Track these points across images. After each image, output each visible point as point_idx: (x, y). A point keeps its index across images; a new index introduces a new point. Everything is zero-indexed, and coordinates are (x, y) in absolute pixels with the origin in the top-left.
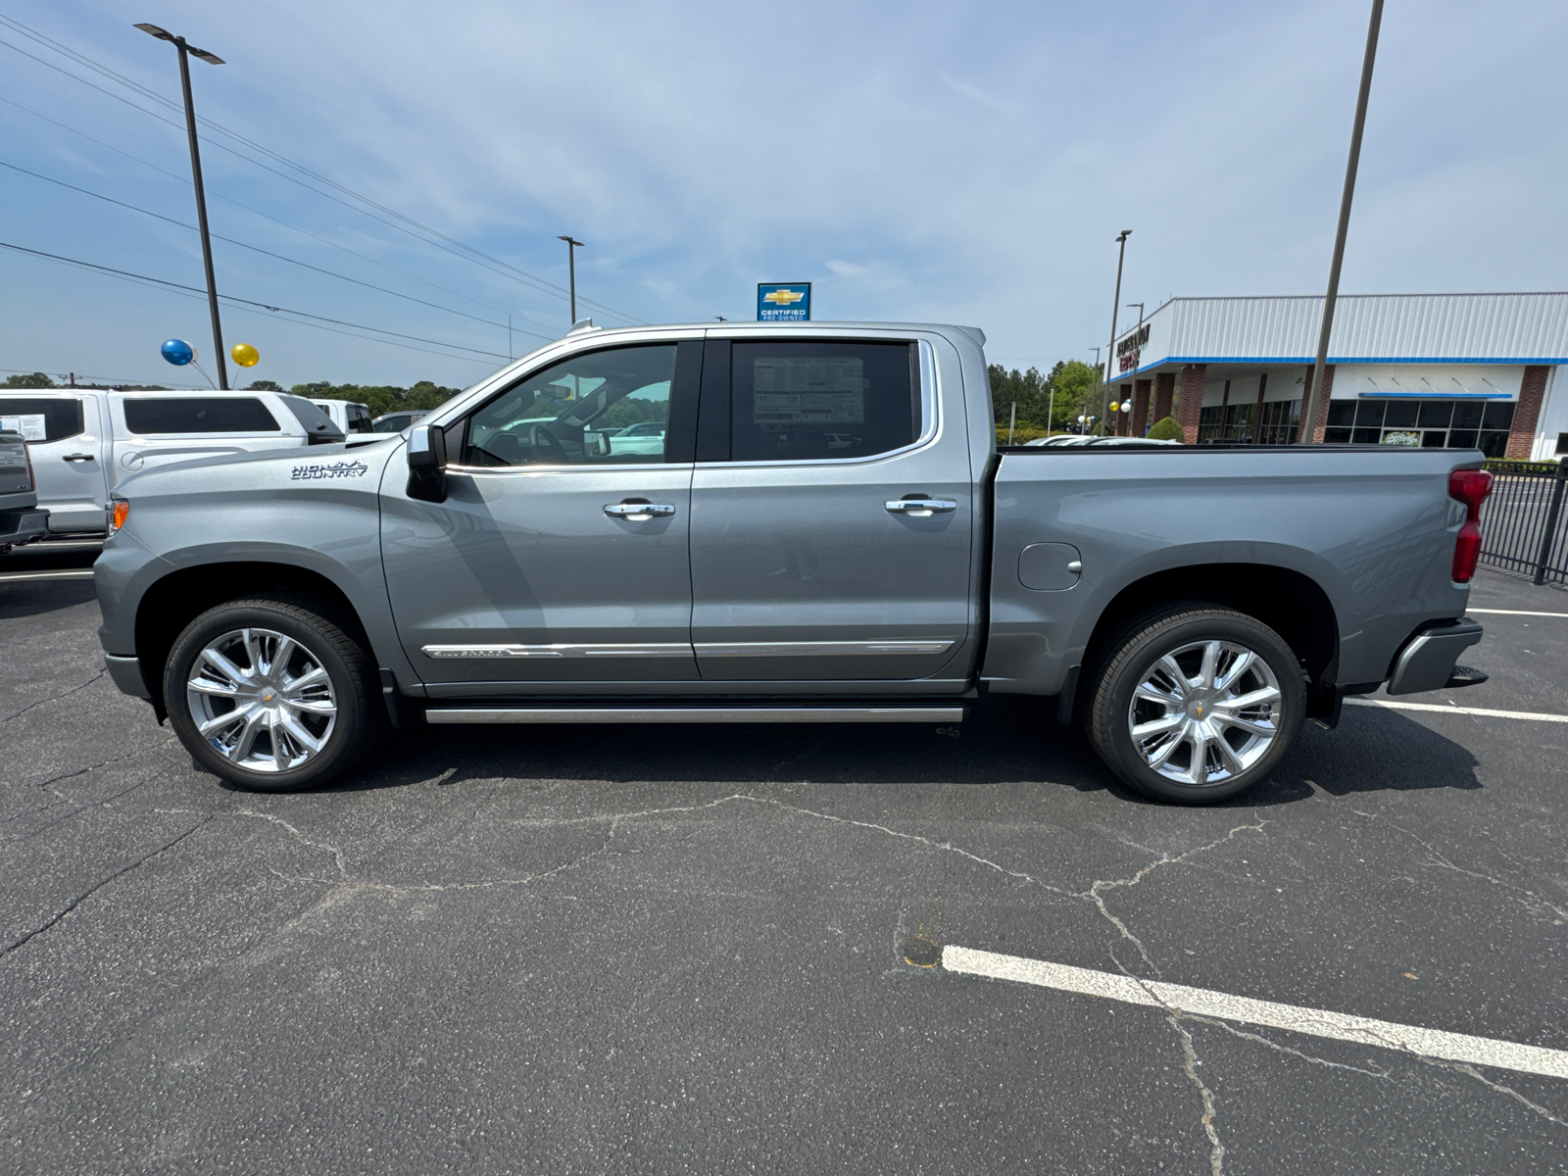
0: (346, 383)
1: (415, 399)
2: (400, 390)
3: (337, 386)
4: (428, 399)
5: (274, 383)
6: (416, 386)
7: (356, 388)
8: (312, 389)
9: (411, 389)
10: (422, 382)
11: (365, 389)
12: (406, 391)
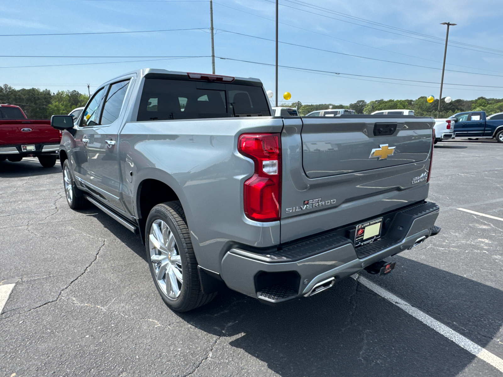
0: (390, 99)
1: (417, 104)
2: (411, 101)
3: (386, 101)
4: (423, 104)
5: (364, 101)
6: (419, 99)
7: (393, 101)
8: (377, 102)
9: (416, 100)
10: (421, 97)
11: (398, 101)
12: (414, 101)
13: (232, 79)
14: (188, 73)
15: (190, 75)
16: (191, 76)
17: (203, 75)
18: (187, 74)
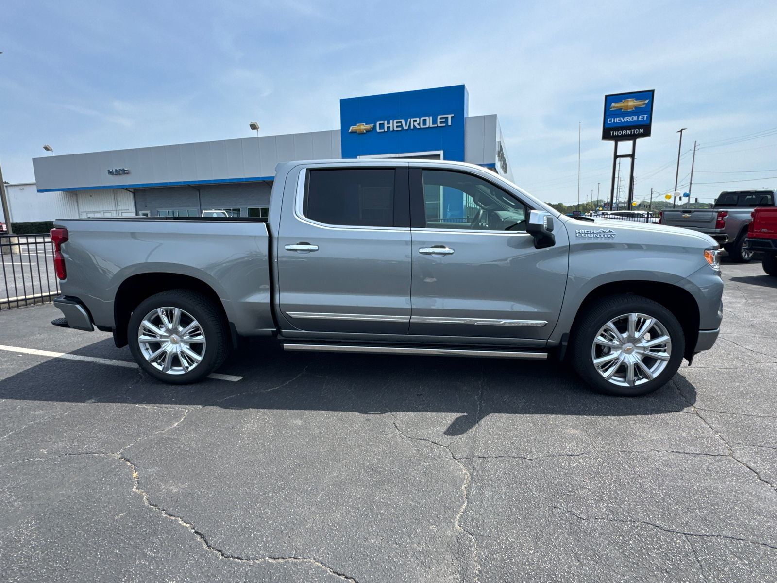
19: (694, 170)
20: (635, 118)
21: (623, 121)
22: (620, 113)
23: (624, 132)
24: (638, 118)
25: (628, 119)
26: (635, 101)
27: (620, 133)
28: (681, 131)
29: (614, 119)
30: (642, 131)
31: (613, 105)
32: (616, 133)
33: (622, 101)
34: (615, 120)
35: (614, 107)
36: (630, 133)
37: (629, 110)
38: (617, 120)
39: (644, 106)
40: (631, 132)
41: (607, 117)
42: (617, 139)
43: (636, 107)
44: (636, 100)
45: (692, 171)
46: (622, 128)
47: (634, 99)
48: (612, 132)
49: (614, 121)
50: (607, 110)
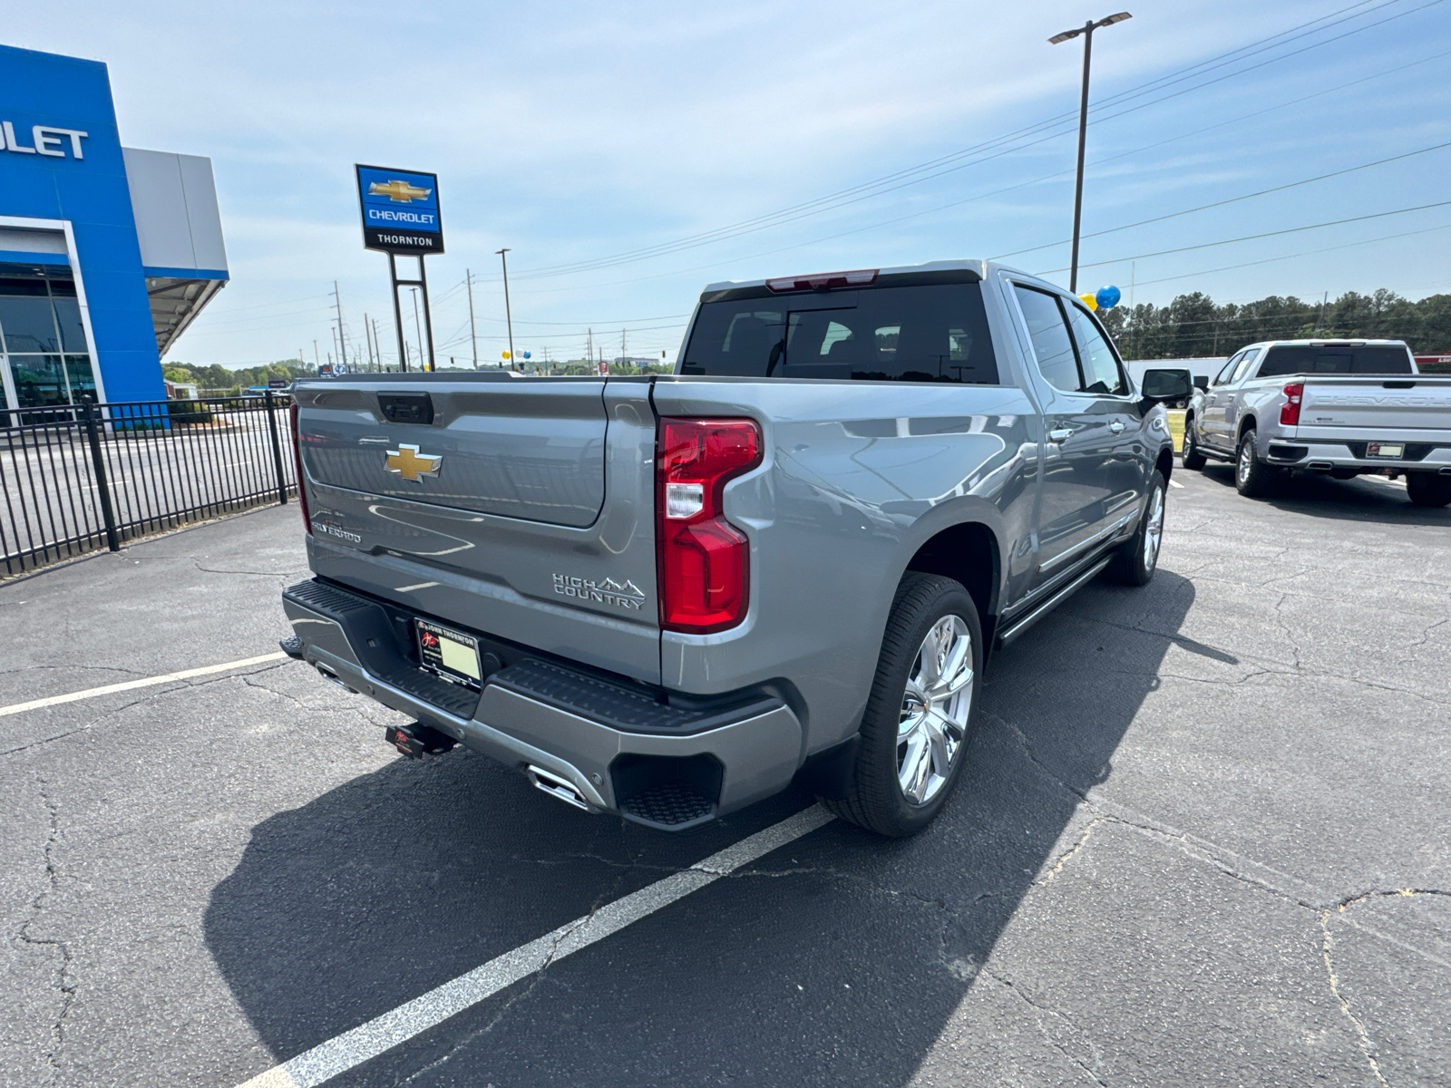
13: (873, 274)
14: (768, 281)
15: (771, 284)
16: (775, 285)
17: (799, 280)
18: (764, 284)
19: (474, 315)
20: (415, 218)
21: (396, 219)
22: (385, 203)
23: (402, 239)
24: (420, 219)
25: (403, 217)
26: (409, 186)
27: (395, 239)
28: (503, 252)
29: (380, 212)
30: (429, 242)
31: (373, 185)
32: (388, 239)
33: (387, 182)
34: (383, 214)
35: (376, 191)
36: (411, 242)
37: (402, 201)
38: (385, 215)
39: (426, 199)
40: (413, 240)
41: (366, 206)
42: (393, 250)
43: (414, 199)
44: (411, 185)
45: (472, 317)
46: (399, 232)
47: (407, 183)
48: (380, 236)
49: (381, 217)
50: (364, 194)
